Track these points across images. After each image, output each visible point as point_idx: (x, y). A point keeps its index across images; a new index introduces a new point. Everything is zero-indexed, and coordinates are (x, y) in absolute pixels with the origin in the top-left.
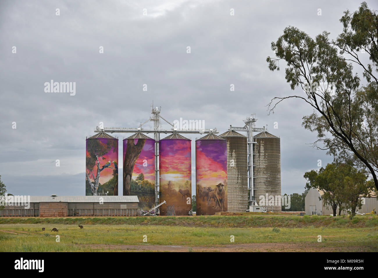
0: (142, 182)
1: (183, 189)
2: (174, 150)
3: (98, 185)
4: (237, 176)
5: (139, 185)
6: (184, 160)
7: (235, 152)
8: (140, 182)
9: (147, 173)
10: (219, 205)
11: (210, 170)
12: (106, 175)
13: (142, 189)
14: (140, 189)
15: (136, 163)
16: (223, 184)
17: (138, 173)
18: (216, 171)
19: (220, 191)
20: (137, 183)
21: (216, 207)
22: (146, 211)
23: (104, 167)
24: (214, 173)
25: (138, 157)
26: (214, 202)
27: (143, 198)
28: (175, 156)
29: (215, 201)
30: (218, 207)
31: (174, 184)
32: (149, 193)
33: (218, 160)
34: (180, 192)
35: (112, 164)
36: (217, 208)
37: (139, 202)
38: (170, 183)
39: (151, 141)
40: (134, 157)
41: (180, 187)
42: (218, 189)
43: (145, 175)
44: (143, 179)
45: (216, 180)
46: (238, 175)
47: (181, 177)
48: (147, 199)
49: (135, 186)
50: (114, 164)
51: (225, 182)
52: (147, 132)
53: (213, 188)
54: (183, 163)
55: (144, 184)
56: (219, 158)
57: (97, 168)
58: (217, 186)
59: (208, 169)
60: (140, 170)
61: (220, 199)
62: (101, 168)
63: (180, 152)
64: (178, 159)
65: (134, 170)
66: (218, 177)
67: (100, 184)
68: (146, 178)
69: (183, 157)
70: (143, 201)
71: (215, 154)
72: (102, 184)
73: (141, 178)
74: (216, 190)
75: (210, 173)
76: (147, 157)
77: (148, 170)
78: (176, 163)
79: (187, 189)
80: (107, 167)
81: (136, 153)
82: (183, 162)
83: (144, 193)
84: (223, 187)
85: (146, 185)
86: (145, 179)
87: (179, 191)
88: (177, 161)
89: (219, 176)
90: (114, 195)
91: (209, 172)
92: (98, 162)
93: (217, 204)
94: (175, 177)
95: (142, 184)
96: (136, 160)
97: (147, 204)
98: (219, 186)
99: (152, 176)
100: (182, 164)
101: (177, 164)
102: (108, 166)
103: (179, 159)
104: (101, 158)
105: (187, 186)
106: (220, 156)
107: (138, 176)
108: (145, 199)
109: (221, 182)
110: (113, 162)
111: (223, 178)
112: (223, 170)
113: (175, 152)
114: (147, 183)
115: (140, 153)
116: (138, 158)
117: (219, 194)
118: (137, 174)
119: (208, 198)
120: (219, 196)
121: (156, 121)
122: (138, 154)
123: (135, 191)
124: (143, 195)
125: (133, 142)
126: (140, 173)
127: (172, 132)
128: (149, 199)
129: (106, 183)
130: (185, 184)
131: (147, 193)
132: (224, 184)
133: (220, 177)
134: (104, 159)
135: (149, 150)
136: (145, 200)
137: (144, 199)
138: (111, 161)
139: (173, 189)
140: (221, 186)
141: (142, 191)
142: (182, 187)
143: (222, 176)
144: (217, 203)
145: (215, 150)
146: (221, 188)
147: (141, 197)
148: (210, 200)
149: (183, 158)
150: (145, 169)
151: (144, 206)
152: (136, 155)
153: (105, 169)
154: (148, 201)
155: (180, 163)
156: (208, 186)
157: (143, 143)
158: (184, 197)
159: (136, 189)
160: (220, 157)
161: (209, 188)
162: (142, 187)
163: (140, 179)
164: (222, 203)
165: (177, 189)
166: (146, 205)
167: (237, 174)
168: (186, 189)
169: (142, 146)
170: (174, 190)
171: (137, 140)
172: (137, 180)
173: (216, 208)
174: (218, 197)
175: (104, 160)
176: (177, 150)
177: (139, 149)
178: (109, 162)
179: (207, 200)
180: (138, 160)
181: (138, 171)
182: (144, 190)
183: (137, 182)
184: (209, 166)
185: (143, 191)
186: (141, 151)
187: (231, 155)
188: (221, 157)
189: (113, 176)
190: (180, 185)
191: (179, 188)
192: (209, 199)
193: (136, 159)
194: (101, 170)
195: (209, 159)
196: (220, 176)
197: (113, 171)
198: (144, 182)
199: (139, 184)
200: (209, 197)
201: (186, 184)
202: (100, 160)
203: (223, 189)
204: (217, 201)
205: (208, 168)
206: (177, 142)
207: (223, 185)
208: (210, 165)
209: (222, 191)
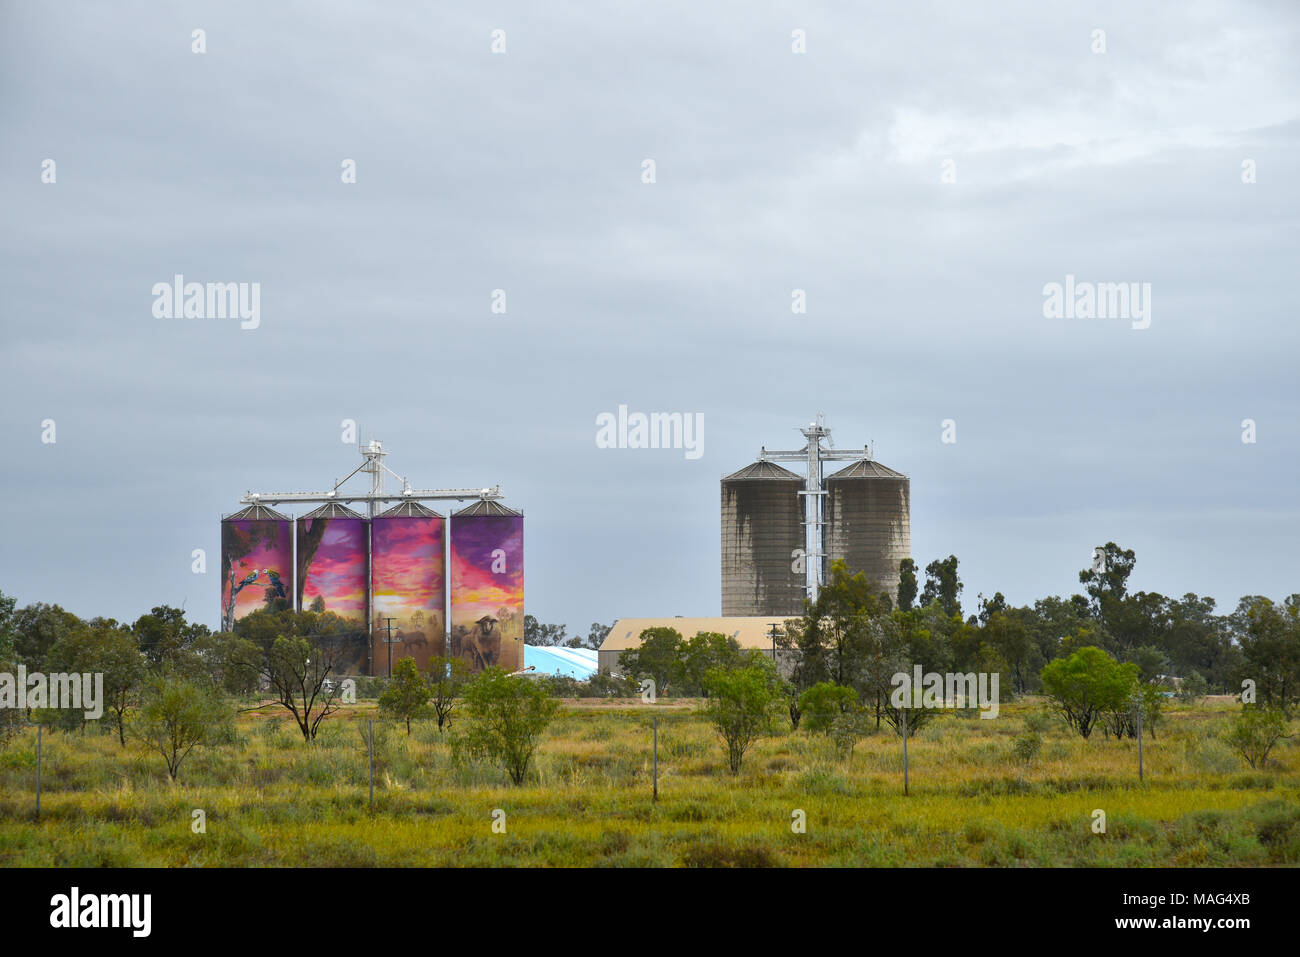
0: (320, 614)
1: (406, 631)
2: (389, 542)
3: (233, 625)
4: (755, 586)
5: (316, 622)
7: (750, 521)
8: (317, 616)
9: (331, 595)
11: (464, 586)
12: (247, 600)
15: (310, 573)
16: (493, 616)
17: (313, 594)
18: (475, 589)
19: (486, 633)
20: (311, 618)
23: (243, 583)
24: (472, 592)
26: (471, 660)
28: (390, 554)
29: (473, 659)
31: (389, 620)
33: (481, 563)
34: (400, 638)
35: (262, 576)
39: (343, 524)
42: (480, 629)
43: (328, 600)
44: (323, 609)
45: (476, 608)
46: (758, 581)
47: (402, 603)
50: (268, 577)
53: (469, 628)
54: (406, 571)
55: (322, 618)
57: (231, 587)
58: (478, 622)
59: (459, 584)
60: (316, 588)
61: (484, 653)
63: (399, 545)
64: (395, 563)
65: (307, 589)
66: (480, 602)
67: (235, 620)
68: (330, 606)
69: (406, 556)
71: (474, 550)
72: (238, 619)
73: (318, 605)
74: (475, 632)
75: (464, 594)
76: (331, 558)
77: (334, 588)
78: (391, 571)
79: (419, 629)
80: (250, 583)
81: (309, 551)
82: (406, 568)
84: (496, 625)
85: (330, 622)
86: (328, 610)
87: (398, 636)
88: (394, 567)
89: (483, 598)
91: (461, 590)
92: (232, 573)
94: (387, 604)
95: (319, 621)
96: (309, 567)
98: (483, 622)
99: (348, 601)
100: (403, 574)
102: (253, 581)
103: (397, 562)
104: (238, 563)
105: (418, 623)
107: (313, 603)
109: (492, 613)
110: (266, 571)
111: (494, 604)
112: (495, 586)
113: (390, 546)
114: (332, 617)
115: (316, 550)
116: (314, 562)
117: (482, 641)
118: (312, 597)
119: (460, 650)
121: (373, 472)
122: (313, 552)
125: (304, 527)
126: (316, 596)
127: (400, 499)
130: (412, 618)
132: (497, 619)
133: (485, 602)
134: (242, 565)
135: (340, 542)
138: (261, 571)
139: (386, 629)
140: (489, 623)
142: (406, 624)
143: (493, 598)
144: (477, 662)
145: (473, 540)
146: (489, 627)
150: (328, 587)
152: (308, 554)
153: (245, 587)
156: (460, 624)
157: (323, 527)
161: (461, 627)
163: (317, 610)
165: (394, 631)
167: (755, 578)
168: (414, 630)
169: (320, 535)
170: (388, 633)
171: (311, 522)
172: (311, 611)
174: (481, 649)
175: (244, 568)
176: (393, 543)
177: (314, 543)
178: (256, 571)
179: (459, 655)
181: (313, 591)
183: (311, 614)
186: (317, 547)
189: (266, 603)
191: (397, 627)
193: (309, 565)
194: (238, 591)
195: (462, 561)
196: (487, 598)
197: (265, 592)
198: (323, 614)
202: (236, 568)
203: (494, 629)
204: (479, 657)
205: (461, 581)
206: (394, 523)
207: (495, 621)
208: (464, 574)
209: (493, 633)
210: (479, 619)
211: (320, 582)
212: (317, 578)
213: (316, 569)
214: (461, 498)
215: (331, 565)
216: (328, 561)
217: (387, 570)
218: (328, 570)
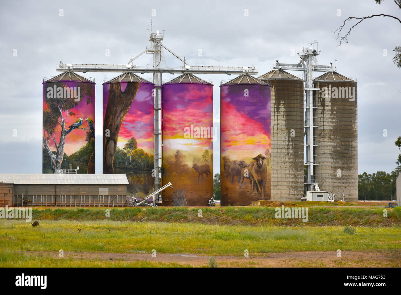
0: (133, 151)
1: (199, 164)
2: (186, 100)
3: (62, 157)
4: (287, 143)
5: (129, 157)
6: (202, 117)
7: (284, 104)
8: (130, 153)
9: (141, 137)
10: (258, 189)
11: (244, 133)
12: (75, 140)
13: (134, 164)
14: (130, 164)
15: (124, 121)
16: (264, 155)
17: (127, 137)
18: (253, 135)
19: (260, 166)
20: (125, 154)
21: (252, 193)
22: (140, 198)
23: (71, 127)
24: (250, 138)
25: (127, 112)
26: (249, 185)
27: (135, 177)
28: (187, 109)
29: (251, 184)
30: (256, 192)
31: (185, 156)
32: (145, 169)
33: (257, 117)
34: (195, 169)
35: (85, 122)
36: (254, 194)
37: (128, 184)
38: (180, 154)
39: (148, 86)
40: (121, 111)
41: (195, 159)
42: (255, 164)
43: (139, 141)
44: (136, 148)
45: (253, 149)
46: (289, 141)
47: (196, 144)
48: (142, 179)
49: (123, 159)
50: (88, 123)
51: (267, 153)
52: (143, 72)
53: (248, 162)
54: (199, 122)
55: (136, 155)
56: (258, 115)
57: (61, 130)
58: (254, 159)
59: (239, 132)
60: (130, 132)
61: (258, 180)
62: (66, 129)
63: (195, 103)
64: (191, 116)
65: (121, 133)
66: (256, 145)
67: (65, 154)
68: (140, 145)
69: (200, 111)
70: (136, 182)
71: (252, 108)
72: (69, 154)
73: (132, 145)
74: (253, 165)
75: (244, 139)
76: (140, 111)
77: (142, 133)
78: (188, 121)
79: (207, 163)
80: (77, 127)
81: (124, 105)
82: (199, 120)
83: (136, 169)
84: (265, 161)
85: (140, 157)
86: (139, 148)
87: (193, 168)
88: (190, 119)
89: (258, 142)
90: (88, 173)
91: (242, 136)
92: (63, 119)
93: (254, 189)
94: (186, 145)
95: (132, 156)
96: (124, 117)
97: (141, 187)
99: (149, 142)
100: (197, 124)
101: (190, 123)
102: (79, 126)
103: (193, 115)
104: (67, 112)
105: (206, 159)
106: (260, 110)
107: (127, 143)
108: (139, 179)
109: (261, 152)
110: (87, 119)
111: (264, 146)
112: (264, 134)
113: (187, 104)
114: (142, 153)
115: (130, 105)
116: (128, 114)
117: (257, 172)
118: (126, 139)
119: (240, 178)
120: (258, 175)
121: (156, 52)
122: (128, 106)
123: (122, 166)
124: (136, 173)
125: (119, 88)
126: (131, 138)
127: (182, 72)
128: (144, 179)
129: (76, 153)
130: (203, 155)
131: (141, 170)
132: (265, 157)
133: (259, 145)
134: (71, 114)
135: (146, 100)
136: (139, 181)
137: (136, 180)
138: (84, 118)
139: (183, 163)
140: (261, 159)
141: (133, 166)
142: (199, 159)
143: (263, 142)
144: (254, 186)
145: (251, 101)
146: (261, 162)
147: (131, 176)
148: (243, 182)
149: (200, 113)
150: (139, 131)
151: (136, 191)
152: (123, 108)
153: (73, 130)
154: (142, 183)
155: (195, 121)
156: (240, 160)
157: (135, 89)
158: (201, 175)
159: (124, 163)
160: (259, 112)
161: (241, 162)
162: (133, 160)
163: (130, 148)
164: (262, 187)
165: (190, 164)
166: (140, 189)
167: (287, 139)
168: (204, 164)
169: (133, 94)
170: (185, 166)
171: (126, 85)
172: (125, 149)
173: (252, 195)
174: (256, 177)
175: (73, 116)
176: (190, 101)
177: (129, 99)
179: (239, 181)
180: (126, 116)
181: (127, 134)
182: (136, 165)
183: (125, 151)
184: (242, 127)
185: (136, 167)
186: (131, 102)
187: (278, 109)
188: (262, 113)
189: (87, 142)
190: (194, 158)
191: (194, 161)
192: (241, 180)
193: (124, 115)
194: (67, 133)
195: (243, 116)
196: (260, 142)
197: (86, 134)
198: (136, 152)
199: (128, 155)
200: (242, 177)
201: (205, 155)
202: (65, 116)
203: (264, 164)
204: (255, 183)
205: (240, 130)
206: (191, 87)
207: (264, 158)
208: (243, 125)
209: (263, 166)
210: (255, 157)
211: (134, 128)
212: (132, 125)
213: (130, 118)
214: (228, 73)
215: (141, 116)
216: (139, 113)
217: (185, 121)
218: (139, 119)
